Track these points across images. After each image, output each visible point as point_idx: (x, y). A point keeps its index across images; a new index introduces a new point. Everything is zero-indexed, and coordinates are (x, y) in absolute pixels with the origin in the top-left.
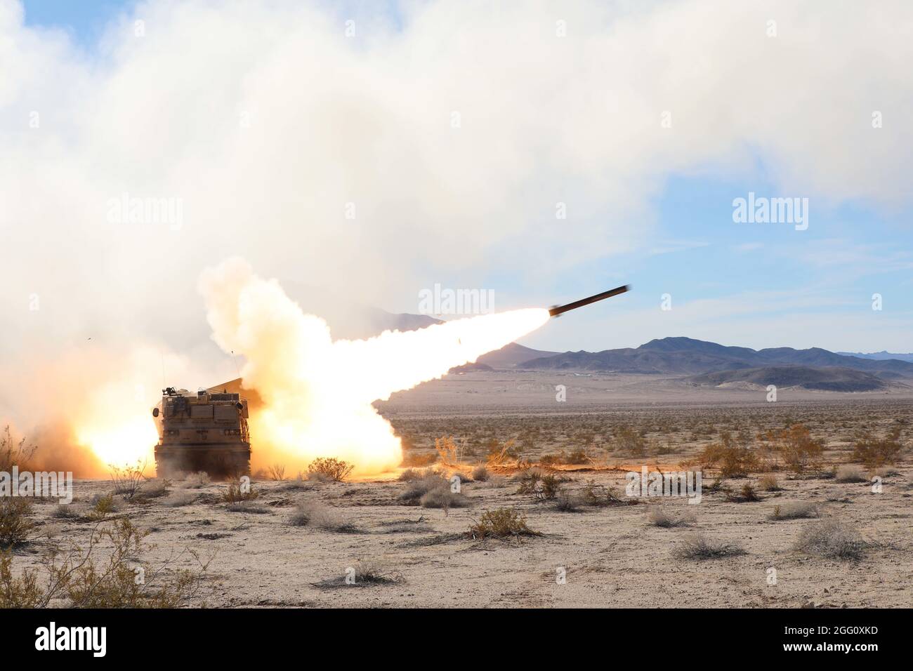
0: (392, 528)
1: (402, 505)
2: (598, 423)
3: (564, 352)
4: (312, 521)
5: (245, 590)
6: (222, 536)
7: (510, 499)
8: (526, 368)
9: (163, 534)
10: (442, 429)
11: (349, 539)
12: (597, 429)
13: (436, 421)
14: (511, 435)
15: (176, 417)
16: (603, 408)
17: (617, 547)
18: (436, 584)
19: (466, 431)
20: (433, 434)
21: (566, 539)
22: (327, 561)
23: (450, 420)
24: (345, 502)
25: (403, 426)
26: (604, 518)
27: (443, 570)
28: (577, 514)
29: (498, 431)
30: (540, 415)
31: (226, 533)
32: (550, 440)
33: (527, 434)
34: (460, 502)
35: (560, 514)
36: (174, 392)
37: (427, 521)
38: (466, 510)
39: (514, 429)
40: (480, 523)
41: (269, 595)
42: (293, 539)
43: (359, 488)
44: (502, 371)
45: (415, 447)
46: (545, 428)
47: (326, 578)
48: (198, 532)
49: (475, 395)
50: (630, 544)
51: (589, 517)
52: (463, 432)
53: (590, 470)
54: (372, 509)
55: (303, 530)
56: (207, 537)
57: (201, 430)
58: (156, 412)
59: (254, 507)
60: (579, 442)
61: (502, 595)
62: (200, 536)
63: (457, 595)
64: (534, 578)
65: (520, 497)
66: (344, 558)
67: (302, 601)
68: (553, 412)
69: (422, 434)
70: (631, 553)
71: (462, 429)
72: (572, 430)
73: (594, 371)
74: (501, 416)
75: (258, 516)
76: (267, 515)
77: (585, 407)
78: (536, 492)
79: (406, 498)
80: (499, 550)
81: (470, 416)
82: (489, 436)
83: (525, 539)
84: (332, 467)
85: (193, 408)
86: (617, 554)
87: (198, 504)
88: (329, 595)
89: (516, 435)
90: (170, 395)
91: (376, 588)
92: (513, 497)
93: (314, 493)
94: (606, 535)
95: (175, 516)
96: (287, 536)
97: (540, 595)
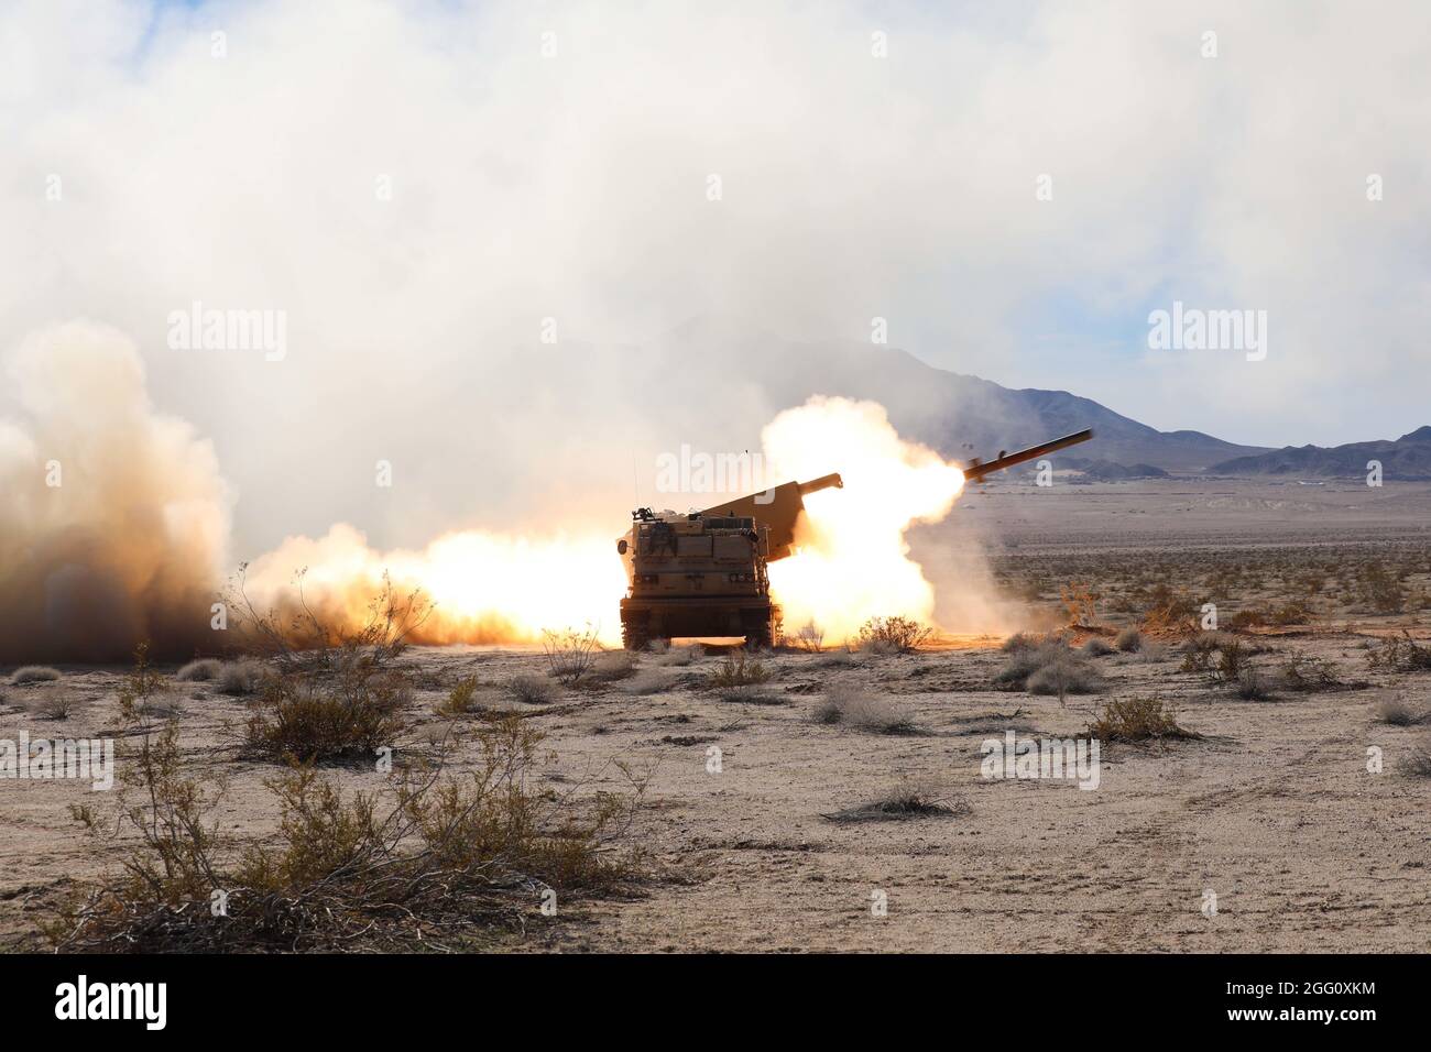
0: (969, 727)
1: (999, 690)
2: (1334, 560)
3: (1282, 447)
4: (845, 716)
5: (718, 825)
6: (702, 740)
7: (1170, 681)
8: (1222, 474)
9: (612, 737)
10: (1088, 570)
11: (900, 744)
12: (1331, 569)
13: (1079, 558)
14: (1196, 580)
15: (654, 555)
16: (1342, 536)
17: (1316, 757)
18: (1019, 816)
19: (1125, 574)
20: (1073, 579)
21: (1237, 744)
22: (856, 778)
23: (1101, 556)
24: (910, 685)
25: (1028, 565)
26: (1309, 711)
27: (1033, 793)
28: (1268, 704)
29: (1175, 573)
30: (1243, 547)
31: (709, 735)
32: (1255, 587)
33: (1221, 578)
34: (1089, 686)
35: (1242, 704)
36: (650, 515)
37: (1028, 716)
38: (1096, 697)
39: (1201, 570)
40: (1104, 720)
41: (755, 833)
42: (813, 745)
43: (936, 663)
44: (1184, 479)
45: (1041, 599)
46: (1249, 568)
47: (848, 807)
48: (665, 735)
49: (1140, 516)
50: (1338, 752)
51: (1286, 709)
52: (1121, 575)
53: (1304, 634)
54: (950, 697)
55: (831, 730)
56: (678, 742)
57: (692, 574)
58: (622, 547)
59: (763, 695)
60: (1300, 589)
61: (1118, 833)
62: (667, 740)
63: (1047, 834)
64: (1173, 807)
65: (1186, 676)
66: (884, 774)
67: (804, 843)
68: (1265, 542)
69: (1055, 579)
70: (1336, 766)
71: (1119, 570)
72: (1291, 571)
73: (1328, 478)
74: (1181, 549)
75: (768, 708)
76: (783, 706)
77: (1315, 535)
78: (1211, 669)
79: (1006, 679)
80: (1129, 760)
81: (1134, 550)
82: (1161, 580)
83: (1172, 744)
84: (897, 631)
85: (681, 539)
86: (1313, 768)
87: (680, 691)
88: (847, 833)
89: (1204, 578)
90: (645, 520)
91: (923, 821)
92: (1176, 678)
93: (865, 672)
94: (1304, 738)
95: (637, 710)
96: (804, 741)
97: (1177, 833)
